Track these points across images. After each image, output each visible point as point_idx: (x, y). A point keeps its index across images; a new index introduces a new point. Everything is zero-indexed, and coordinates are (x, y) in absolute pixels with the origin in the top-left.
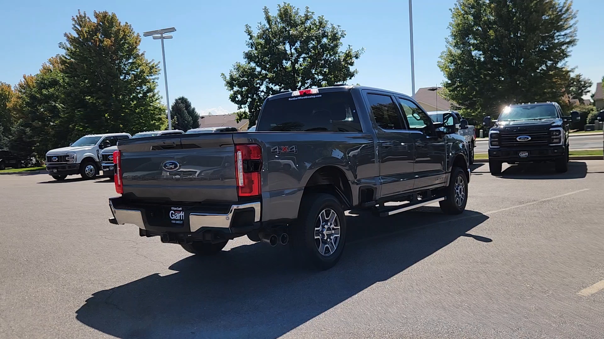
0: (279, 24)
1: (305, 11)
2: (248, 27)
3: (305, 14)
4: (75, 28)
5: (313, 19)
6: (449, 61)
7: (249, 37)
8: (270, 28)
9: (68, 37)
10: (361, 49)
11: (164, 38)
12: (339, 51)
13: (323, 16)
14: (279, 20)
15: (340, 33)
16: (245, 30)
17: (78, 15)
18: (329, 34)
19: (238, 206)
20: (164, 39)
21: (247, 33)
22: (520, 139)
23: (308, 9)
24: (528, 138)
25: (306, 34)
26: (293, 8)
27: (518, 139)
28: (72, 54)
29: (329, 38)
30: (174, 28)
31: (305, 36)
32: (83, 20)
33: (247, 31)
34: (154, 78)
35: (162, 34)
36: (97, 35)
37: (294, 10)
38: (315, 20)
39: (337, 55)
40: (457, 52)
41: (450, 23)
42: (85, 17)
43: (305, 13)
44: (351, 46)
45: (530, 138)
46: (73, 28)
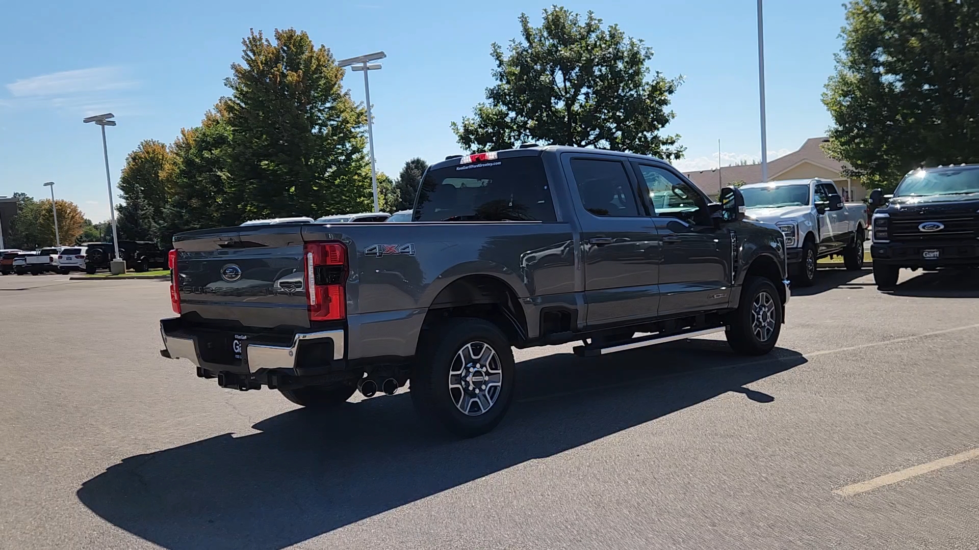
0: (547, 40)
1: (587, 18)
2: (496, 47)
3: (586, 23)
4: (246, 57)
5: (600, 31)
6: (841, 92)
7: (498, 62)
8: (531, 46)
9: (237, 71)
10: (677, 78)
11: (368, 69)
12: (644, 81)
13: (616, 25)
14: (545, 34)
15: (643, 53)
16: (492, 52)
17: (251, 37)
18: (625, 54)
19: (305, 335)
20: (368, 71)
21: (493, 56)
22: (924, 227)
23: (593, 15)
24: (938, 227)
25: (585, 56)
26: (570, 14)
27: (920, 227)
28: (243, 95)
29: (625, 60)
30: (382, 53)
31: (584, 58)
32: (258, 44)
33: (495, 53)
34: (362, 131)
35: (365, 62)
36: (277, 67)
37: (571, 17)
38: (603, 32)
39: (641, 88)
40: (852, 77)
41: (842, 28)
42: (261, 39)
43: (586, 21)
44: (661, 73)
45: (942, 227)
46: (243, 57)
